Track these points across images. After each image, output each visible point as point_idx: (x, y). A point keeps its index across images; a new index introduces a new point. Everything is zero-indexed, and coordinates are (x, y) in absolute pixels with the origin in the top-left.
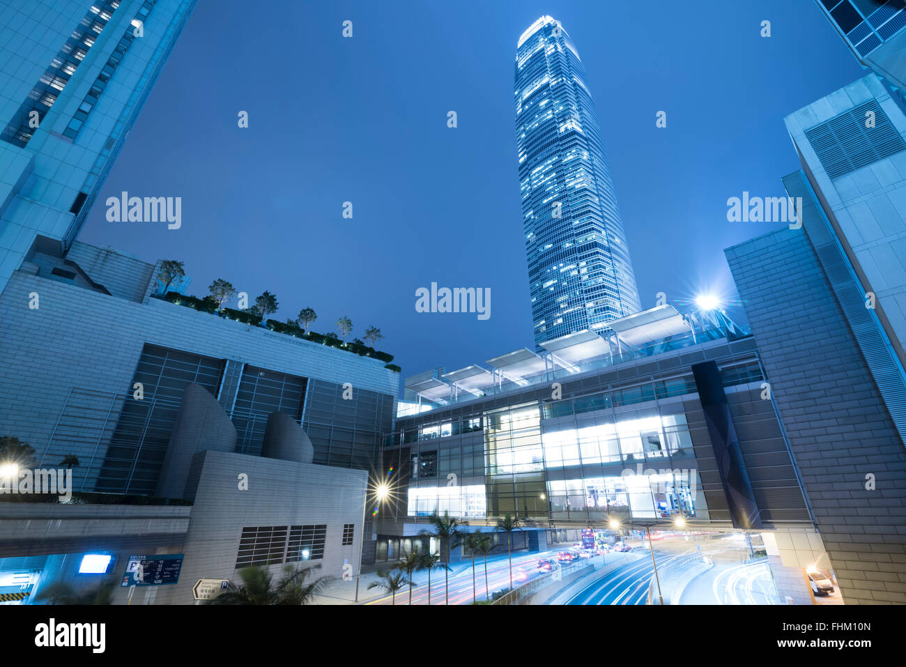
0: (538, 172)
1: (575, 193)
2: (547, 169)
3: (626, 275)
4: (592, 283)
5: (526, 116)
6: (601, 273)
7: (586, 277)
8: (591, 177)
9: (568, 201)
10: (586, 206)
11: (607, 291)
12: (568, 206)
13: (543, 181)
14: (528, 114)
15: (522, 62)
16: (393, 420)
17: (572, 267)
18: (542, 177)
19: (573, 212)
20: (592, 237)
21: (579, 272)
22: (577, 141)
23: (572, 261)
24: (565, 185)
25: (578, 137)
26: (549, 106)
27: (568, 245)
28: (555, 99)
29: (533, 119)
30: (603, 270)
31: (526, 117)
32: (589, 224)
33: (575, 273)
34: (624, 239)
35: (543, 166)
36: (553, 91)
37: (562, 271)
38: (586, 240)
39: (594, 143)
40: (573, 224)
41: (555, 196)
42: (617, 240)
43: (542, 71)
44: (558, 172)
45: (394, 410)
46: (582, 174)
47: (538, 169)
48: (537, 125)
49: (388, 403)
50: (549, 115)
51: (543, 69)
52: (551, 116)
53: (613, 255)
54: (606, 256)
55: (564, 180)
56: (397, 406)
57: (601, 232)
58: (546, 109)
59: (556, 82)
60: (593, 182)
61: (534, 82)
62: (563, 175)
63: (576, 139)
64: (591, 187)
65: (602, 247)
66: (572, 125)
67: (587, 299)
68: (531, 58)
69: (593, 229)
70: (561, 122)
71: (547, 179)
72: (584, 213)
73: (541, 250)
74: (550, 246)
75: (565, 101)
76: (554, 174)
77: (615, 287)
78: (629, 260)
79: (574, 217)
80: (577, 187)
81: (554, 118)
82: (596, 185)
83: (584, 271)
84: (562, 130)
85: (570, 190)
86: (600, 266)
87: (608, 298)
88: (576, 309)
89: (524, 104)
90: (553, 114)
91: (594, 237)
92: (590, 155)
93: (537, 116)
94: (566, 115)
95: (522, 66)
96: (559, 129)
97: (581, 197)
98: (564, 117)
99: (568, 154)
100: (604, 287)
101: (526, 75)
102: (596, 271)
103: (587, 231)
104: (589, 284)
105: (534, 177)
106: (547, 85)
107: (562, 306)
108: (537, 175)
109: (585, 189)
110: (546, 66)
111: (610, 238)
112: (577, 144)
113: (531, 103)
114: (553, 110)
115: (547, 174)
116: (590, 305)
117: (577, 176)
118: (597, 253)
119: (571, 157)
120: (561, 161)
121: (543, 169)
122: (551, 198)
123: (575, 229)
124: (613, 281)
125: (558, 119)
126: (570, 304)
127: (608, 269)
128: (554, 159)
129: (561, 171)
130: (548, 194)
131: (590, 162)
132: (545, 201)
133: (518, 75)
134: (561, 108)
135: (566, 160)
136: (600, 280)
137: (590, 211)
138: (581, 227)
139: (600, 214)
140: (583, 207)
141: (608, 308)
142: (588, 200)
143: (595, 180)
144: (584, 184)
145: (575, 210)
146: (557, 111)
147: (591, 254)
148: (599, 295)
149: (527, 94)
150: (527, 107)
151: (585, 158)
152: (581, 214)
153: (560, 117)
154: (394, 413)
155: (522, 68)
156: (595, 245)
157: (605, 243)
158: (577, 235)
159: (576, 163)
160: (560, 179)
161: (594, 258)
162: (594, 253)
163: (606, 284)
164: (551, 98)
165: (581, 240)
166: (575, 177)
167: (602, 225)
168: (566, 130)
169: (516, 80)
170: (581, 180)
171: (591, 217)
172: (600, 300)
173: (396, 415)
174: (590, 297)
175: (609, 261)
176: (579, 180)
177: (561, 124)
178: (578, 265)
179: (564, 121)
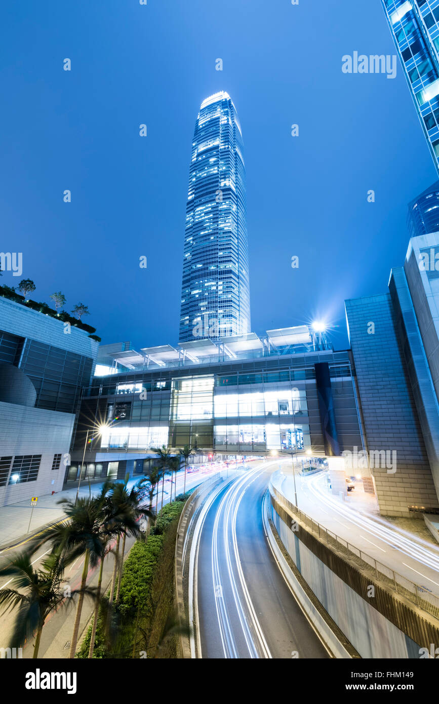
0: (201, 210)
1: (223, 233)
2: (207, 210)
3: (245, 296)
4: (224, 297)
5: (199, 165)
6: (231, 292)
7: (221, 292)
8: (235, 224)
9: (218, 237)
10: (229, 244)
11: (233, 304)
12: (218, 241)
13: (203, 218)
14: (200, 165)
15: (202, 122)
16: (91, 377)
17: (213, 283)
18: (203, 215)
19: (220, 245)
20: (229, 266)
21: (217, 288)
22: (231, 196)
23: (214, 279)
24: (218, 225)
25: (232, 193)
26: (216, 164)
27: (213, 268)
28: (221, 159)
29: (203, 169)
30: (232, 290)
31: (197, 166)
32: (229, 256)
33: (214, 288)
34: (248, 271)
35: (204, 207)
36: (221, 153)
37: (206, 285)
38: (225, 267)
39: (241, 201)
40: (219, 254)
41: (210, 231)
42: (244, 272)
43: (215, 135)
44: (215, 214)
45: (92, 370)
46: (230, 221)
47: (201, 208)
48: (205, 175)
49: (89, 364)
50: (214, 170)
51: (215, 134)
52: (216, 172)
53: (240, 281)
54: (236, 281)
55: (218, 222)
56: (95, 367)
57: (235, 264)
58: (213, 165)
59: (223, 147)
60: (236, 228)
61: (208, 141)
62: (218, 218)
63: (230, 194)
64: (234, 231)
65: (234, 274)
66: (229, 183)
67: (219, 307)
68: (209, 121)
69: (231, 261)
70: (222, 178)
71: (206, 217)
72: (227, 248)
73: (194, 267)
74: (201, 266)
75: (227, 164)
76: (211, 215)
77: (237, 303)
78: (248, 286)
79: (220, 250)
80: (225, 229)
81: (218, 174)
82: (238, 231)
83: (220, 288)
84: (222, 184)
85: (220, 230)
86: (231, 287)
87: (233, 309)
88: (211, 312)
89: (199, 155)
90: (218, 170)
91: (231, 266)
92: (237, 208)
93: (206, 168)
94: (226, 174)
95: (202, 125)
96: (220, 183)
97: (227, 237)
98: (225, 175)
99: (223, 204)
100: (231, 301)
101: (203, 134)
102: (228, 289)
103: (227, 261)
104: (222, 298)
105: (197, 213)
106: (217, 147)
107: (202, 309)
108: (200, 212)
109: (231, 232)
110: (219, 132)
111: (240, 269)
112: (230, 198)
113: (204, 157)
114: (218, 167)
115: (207, 213)
116: (220, 311)
117: (227, 221)
118: (231, 277)
119: (225, 206)
120: (218, 207)
121: (205, 209)
122: (207, 232)
123: (220, 258)
124: (237, 298)
125: (221, 175)
126: (208, 308)
127: (236, 289)
128: (213, 204)
129: (217, 214)
130: (205, 229)
131: (236, 214)
132: (202, 233)
133: (197, 131)
134: (224, 168)
135: (221, 207)
136: (230, 296)
137: (231, 248)
138: (223, 257)
139: (237, 251)
140: (227, 244)
141: (231, 316)
142: (231, 240)
143: (238, 227)
144: (230, 229)
145: (222, 245)
146: (221, 169)
147: (227, 277)
148: (227, 306)
149: (202, 148)
150: (200, 159)
151: (234, 209)
152: (225, 249)
153: (222, 175)
154: (92, 372)
155: (201, 127)
156: (230, 272)
157: (236, 272)
158: (220, 262)
159: (228, 212)
160: (215, 220)
161: (228, 280)
162: (229, 278)
163: (233, 299)
164: (218, 158)
165: (222, 267)
166: (225, 221)
167: (237, 260)
168: (225, 185)
169: (195, 134)
170: (229, 224)
171: (231, 252)
172: (228, 309)
173: (94, 373)
174: (221, 307)
175: (237, 284)
176: (227, 225)
177: (222, 180)
178: (217, 283)
179: (225, 178)
